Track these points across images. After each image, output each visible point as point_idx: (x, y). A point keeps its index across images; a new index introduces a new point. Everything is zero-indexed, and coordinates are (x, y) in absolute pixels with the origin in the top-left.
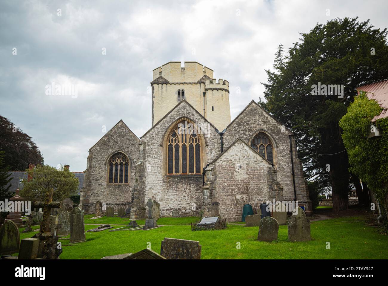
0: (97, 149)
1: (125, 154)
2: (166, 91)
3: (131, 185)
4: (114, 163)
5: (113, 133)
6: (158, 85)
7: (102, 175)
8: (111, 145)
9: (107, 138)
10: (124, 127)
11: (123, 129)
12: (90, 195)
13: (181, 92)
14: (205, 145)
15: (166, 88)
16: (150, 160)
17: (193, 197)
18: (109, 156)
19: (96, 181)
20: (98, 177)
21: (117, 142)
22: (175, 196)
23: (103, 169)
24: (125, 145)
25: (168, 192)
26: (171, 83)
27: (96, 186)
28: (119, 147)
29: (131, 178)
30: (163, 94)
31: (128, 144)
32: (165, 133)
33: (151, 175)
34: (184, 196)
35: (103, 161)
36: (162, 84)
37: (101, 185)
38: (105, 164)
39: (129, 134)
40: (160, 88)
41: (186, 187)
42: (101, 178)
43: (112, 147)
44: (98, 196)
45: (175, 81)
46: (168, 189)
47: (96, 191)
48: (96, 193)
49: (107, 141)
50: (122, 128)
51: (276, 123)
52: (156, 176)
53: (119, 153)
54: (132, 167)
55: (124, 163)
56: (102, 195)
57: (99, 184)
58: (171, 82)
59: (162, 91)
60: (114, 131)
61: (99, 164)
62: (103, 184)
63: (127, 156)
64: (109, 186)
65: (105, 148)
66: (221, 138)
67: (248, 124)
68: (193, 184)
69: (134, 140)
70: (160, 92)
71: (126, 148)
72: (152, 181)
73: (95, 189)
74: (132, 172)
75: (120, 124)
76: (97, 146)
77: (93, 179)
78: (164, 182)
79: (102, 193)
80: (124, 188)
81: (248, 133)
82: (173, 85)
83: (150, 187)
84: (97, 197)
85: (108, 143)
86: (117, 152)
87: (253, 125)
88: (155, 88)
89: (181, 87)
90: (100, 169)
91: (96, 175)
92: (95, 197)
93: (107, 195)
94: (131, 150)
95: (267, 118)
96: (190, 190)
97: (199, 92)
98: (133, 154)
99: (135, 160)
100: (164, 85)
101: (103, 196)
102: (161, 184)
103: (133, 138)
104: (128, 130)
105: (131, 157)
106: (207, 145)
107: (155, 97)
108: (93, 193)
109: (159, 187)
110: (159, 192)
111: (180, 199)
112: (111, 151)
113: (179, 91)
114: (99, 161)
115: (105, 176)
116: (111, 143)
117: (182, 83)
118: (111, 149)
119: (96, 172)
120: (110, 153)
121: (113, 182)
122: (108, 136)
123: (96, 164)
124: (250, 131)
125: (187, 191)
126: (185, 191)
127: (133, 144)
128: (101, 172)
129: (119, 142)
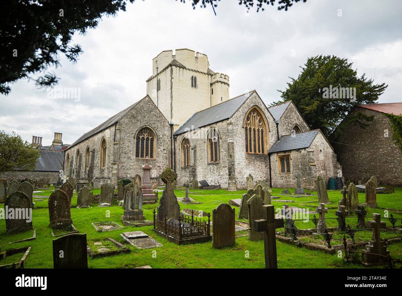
0: (126, 121)
1: (152, 129)
2: (183, 75)
3: (158, 160)
4: (141, 137)
5: (141, 107)
6: (176, 68)
7: (131, 148)
8: (139, 119)
9: (135, 111)
10: (150, 103)
11: (150, 105)
12: (120, 168)
13: (194, 78)
14: (269, 131)
15: (183, 72)
16: (236, 139)
17: (263, 172)
18: (138, 130)
19: (125, 154)
20: (127, 150)
21: (145, 117)
22: (254, 171)
23: (132, 142)
24: (152, 120)
25: (249, 167)
26: (187, 69)
27: (126, 159)
28: (146, 122)
29: (158, 154)
30: (180, 77)
31: (154, 120)
32: (245, 116)
33: (238, 152)
34: (259, 171)
35: (131, 134)
36: (180, 68)
37: (130, 159)
38: (134, 138)
39: (155, 110)
40: (178, 71)
41: (260, 164)
42: (130, 151)
43: (141, 121)
44: (127, 169)
45: (191, 68)
46: (249, 165)
47: (125, 164)
48: (125, 166)
49: (136, 114)
50: (149, 103)
51: (303, 121)
52: (241, 153)
53: (147, 128)
54: (159, 143)
55: (150, 138)
56: (132, 168)
57: (128, 158)
58: (187, 67)
59: (179, 74)
60: (141, 105)
61: (128, 137)
62: (132, 158)
63: (154, 132)
64: (138, 161)
65: (133, 121)
66: (277, 127)
67: (290, 118)
68: (263, 161)
69: (159, 117)
70: (178, 75)
71: (153, 123)
72: (239, 157)
73: (125, 163)
74: (158, 148)
75: (147, 99)
76: (126, 118)
77: (122, 152)
78: (246, 159)
79: (131, 167)
80: (151, 163)
81: (290, 125)
82: (188, 71)
83: (238, 163)
84: (127, 171)
85: (137, 116)
86: (145, 127)
87: (292, 120)
88: (173, 69)
89: (195, 74)
90: (129, 142)
91: (125, 148)
92: (125, 171)
93: (136, 169)
94: (158, 126)
95: (298, 116)
96: (262, 166)
97: (207, 82)
98: (159, 131)
99: (161, 136)
100: (181, 69)
101: (132, 170)
102: (245, 161)
103: (158, 114)
104: (154, 106)
105: (158, 133)
106: (270, 131)
107: (173, 79)
108: (123, 166)
109: (243, 163)
110: (243, 167)
111: (256, 173)
112: (139, 125)
113: (192, 77)
114: (128, 134)
115: (134, 149)
116: (139, 117)
117: (195, 71)
118: (139, 123)
119: (125, 145)
120: (138, 126)
121: (140, 156)
122: (136, 109)
123: (124, 137)
124: (291, 124)
125: (260, 167)
126: (259, 167)
127: (158, 121)
128: (130, 145)
129: (146, 117)
